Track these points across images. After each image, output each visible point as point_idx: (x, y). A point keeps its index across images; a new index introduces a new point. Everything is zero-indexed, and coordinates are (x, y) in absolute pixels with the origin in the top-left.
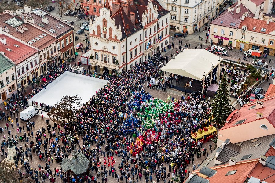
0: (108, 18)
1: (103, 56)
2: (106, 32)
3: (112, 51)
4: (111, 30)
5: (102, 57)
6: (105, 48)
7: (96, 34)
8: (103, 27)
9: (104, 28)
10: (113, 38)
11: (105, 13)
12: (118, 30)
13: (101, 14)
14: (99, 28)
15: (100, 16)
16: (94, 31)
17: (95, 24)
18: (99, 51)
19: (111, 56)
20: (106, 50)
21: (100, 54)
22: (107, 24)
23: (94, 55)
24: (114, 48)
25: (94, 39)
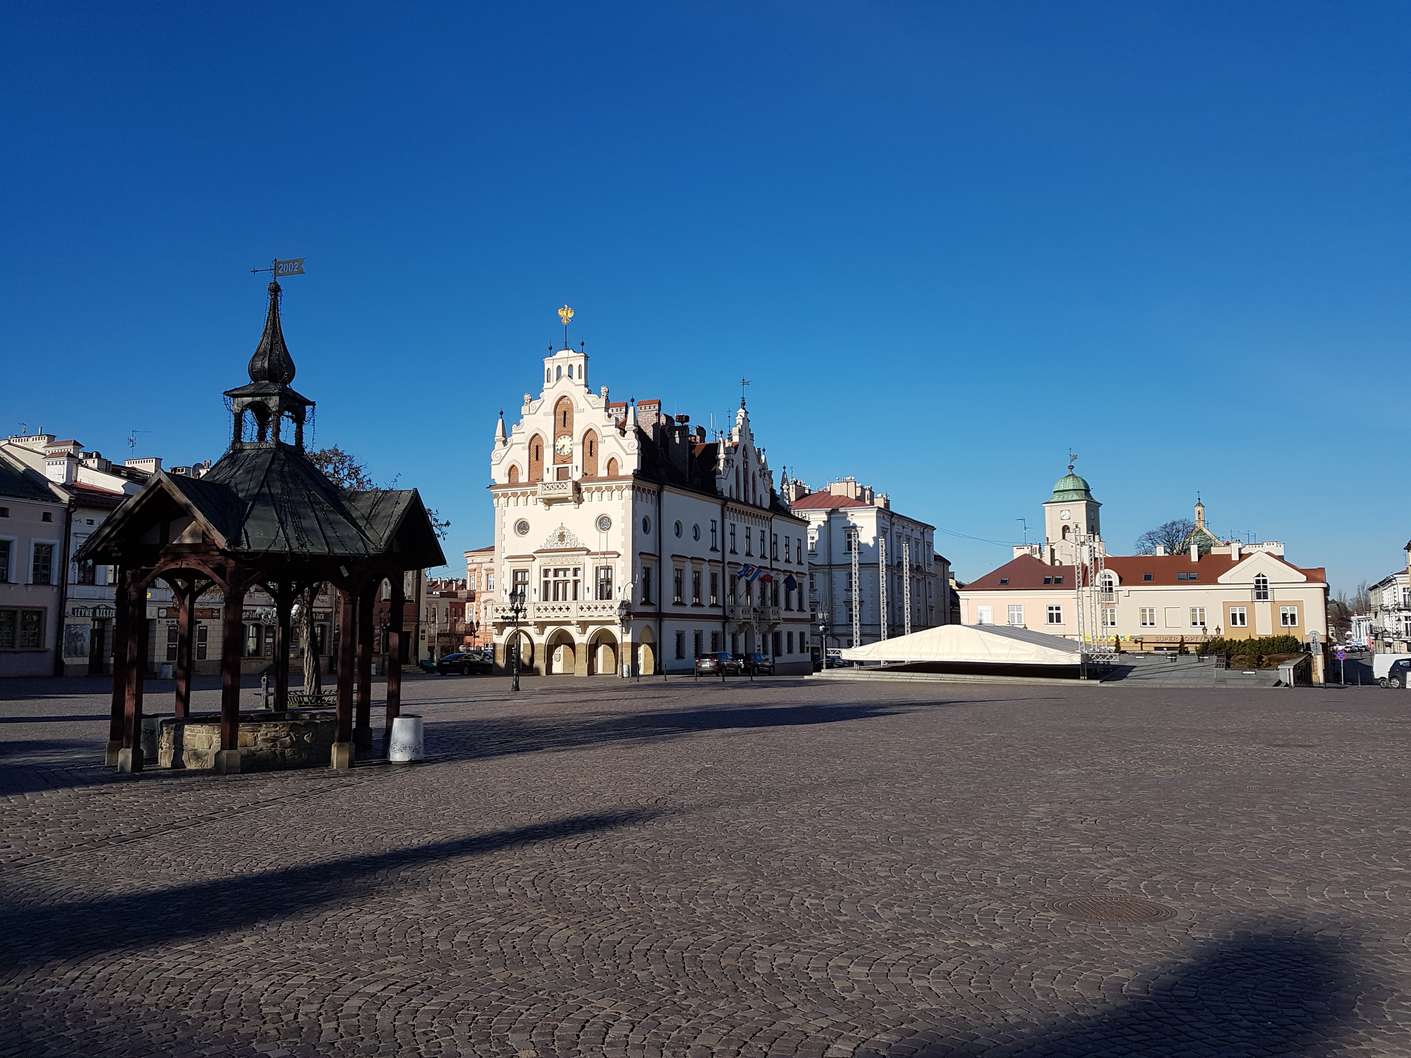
0: (575, 389)
1: (551, 578)
2: (569, 458)
3: (597, 541)
4: (590, 444)
5: (546, 583)
6: (562, 537)
7: (523, 478)
8: (556, 437)
9: (561, 442)
10: (602, 472)
11: (565, 371)
12: (623, 433)
13: (546, 385)
14: (535, 449)
15: (545, 395)
16: (512, 470)
17: (520, 437)
18: (533, 557)
19: (587, 568)
20: (568, 544)
21: (535, 572)
22: (572, 421)
23: (509, 587)
24: (606, 525)
25: (512, 508)
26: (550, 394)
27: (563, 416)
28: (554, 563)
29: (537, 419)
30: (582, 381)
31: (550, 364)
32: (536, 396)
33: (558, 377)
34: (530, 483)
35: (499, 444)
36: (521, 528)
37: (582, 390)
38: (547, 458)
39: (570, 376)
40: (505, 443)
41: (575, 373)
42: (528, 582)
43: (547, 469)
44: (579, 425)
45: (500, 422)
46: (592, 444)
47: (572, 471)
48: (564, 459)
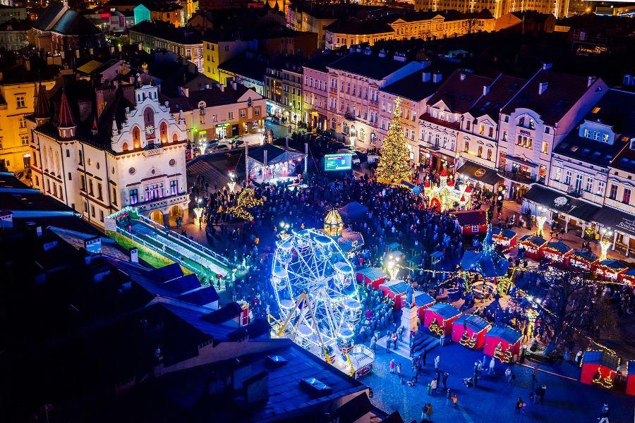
0: (154, 104)
1: (150, 190)
2: (153, 136)
3: (170, 170)
5: (148, 192)
6: (153, 172)
7: (130, 148)
8: (146, 125)
9: (148, 128)
10: (170, 140)
11: (147, 95)
12: (179, 123)
13: (138, 102)
14: (136, 133)
15: (137, 107)
16: (125, 145)
17: (128, 127)
18: (139, 183)
19: (167, 182)
20: (156, 175)
21: (141, 189)
22: (153, 119)
23: (128, 198)
24: (172, 163)
25: (127, 162)
26: (141, 107)
27: (149, 116)
28: (150, 183)
29: (135, 118)
30: (157, 99)
31: (139, 92)
32: (132, 108)
33: (144, 98)
34: (136, 150)
35: (115, 132)
36: (132, 171)
37: (157, 104)
38: (142, 136)
39: (151, 98)
40: (119, 133)
41: (153, 97)
42: (137, 194)
43: (143, 142)
44: (157, 119)
45: (114, 122)
46: (163, 128)
47: (156, 142)
48: (150, 137)
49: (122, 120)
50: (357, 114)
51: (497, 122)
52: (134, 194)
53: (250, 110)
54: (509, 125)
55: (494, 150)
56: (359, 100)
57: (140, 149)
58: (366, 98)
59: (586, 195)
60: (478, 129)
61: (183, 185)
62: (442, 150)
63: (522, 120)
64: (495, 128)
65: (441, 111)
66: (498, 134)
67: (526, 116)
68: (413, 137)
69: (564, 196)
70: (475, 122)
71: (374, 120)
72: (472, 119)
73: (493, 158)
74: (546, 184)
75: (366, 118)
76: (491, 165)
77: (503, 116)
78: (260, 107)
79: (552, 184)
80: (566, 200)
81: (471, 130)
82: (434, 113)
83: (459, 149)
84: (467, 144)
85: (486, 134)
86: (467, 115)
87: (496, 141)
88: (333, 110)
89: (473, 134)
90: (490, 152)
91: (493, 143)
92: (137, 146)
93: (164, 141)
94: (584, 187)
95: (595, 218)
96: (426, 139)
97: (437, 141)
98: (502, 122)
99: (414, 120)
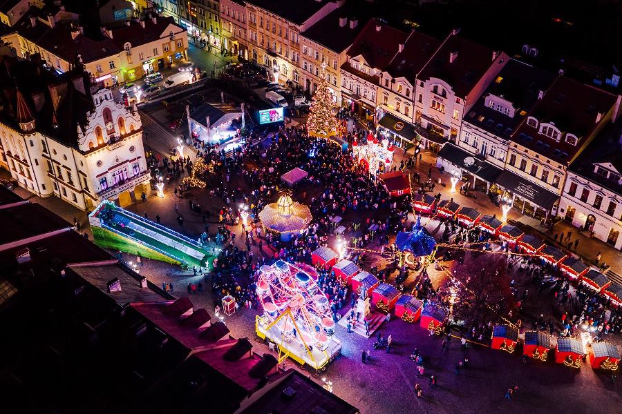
0: (110, 104)
1: (117, 176)
2: (113, 131)
3: (131, 156)
5: (115, 178)
6: (117, 160)
7: (96, 146)
8: (106, 123)
9: (108, 125)
10: (128, 131)
11: (103, 97)
12: (133, 114)
13: (97, 106)
14: (98, 131)
15: (96, 110)
16: (91, 144)
17: (91, 128)
18: (107, 172)
19: (130, 166)
20: (120, 161)
21: (109, 176)
22: (111, 116)
23: (99, 186)
24: (132, 149)
25: (93, 158)
26: (99, 110)
27: (107, 115)
28: (116, 171)
29: (96, 120)
30: (113, 99)
31: (96, 97)
32: (92, 112)
33: (101, 101)
34: (100, 146)
35: (81, 136)
36: (99, 163)
37: (113, 103)
38: (104, 134)
39: (106, 99)
40: (84, 135)
41: (109, 97)
42: (106, 181)
43: (105, 138)
44: (115, 117)
45: (79, 127)
46: (121, 122)
47: (117, 135)
48: (111, 132)
49: (85, 123)
50: (278, 50)
51: (414, 86)
52: (104, 181)
53: (173, 43)
54: (425, 90)
55: (411, 108)
56: (280, 39)
57: (104, 145)
58: (287, 38)
59: (490, 158)
60: (396, 87)
61: (143, 165)
62: (363, 99)
63: (436, 88)
64: (411, 90)
65: (360, 63)
66: (414, 96)
67: (440, 86)
68: (335, 82)
69: (472, 156)
70: (393, 81)
71: (296, 60)
72: (390, 78)
73: (410, 114)
74: (457, 143)
75: (287, 56)
76: (409, 120)
77: (419, 82)
78: (182, 39)
79: (462, 145)
80: (473, 161)
81: (389, 87)
82: (354, 64)
83: (379, 101)
84: (386, 98)
85: (404, 93)
86: (386, 75)
87: (413, 101)
88: (254, 42)
89: (391, 91)
90: (407, 109)
91: (410, 103)
92: (101, 142)
93: (123, 133)
94: (488, 151)
95: (498, 180)
96: (348, 87)
97: (358, 90)
98: (418, 87)
99: (335, 68)
